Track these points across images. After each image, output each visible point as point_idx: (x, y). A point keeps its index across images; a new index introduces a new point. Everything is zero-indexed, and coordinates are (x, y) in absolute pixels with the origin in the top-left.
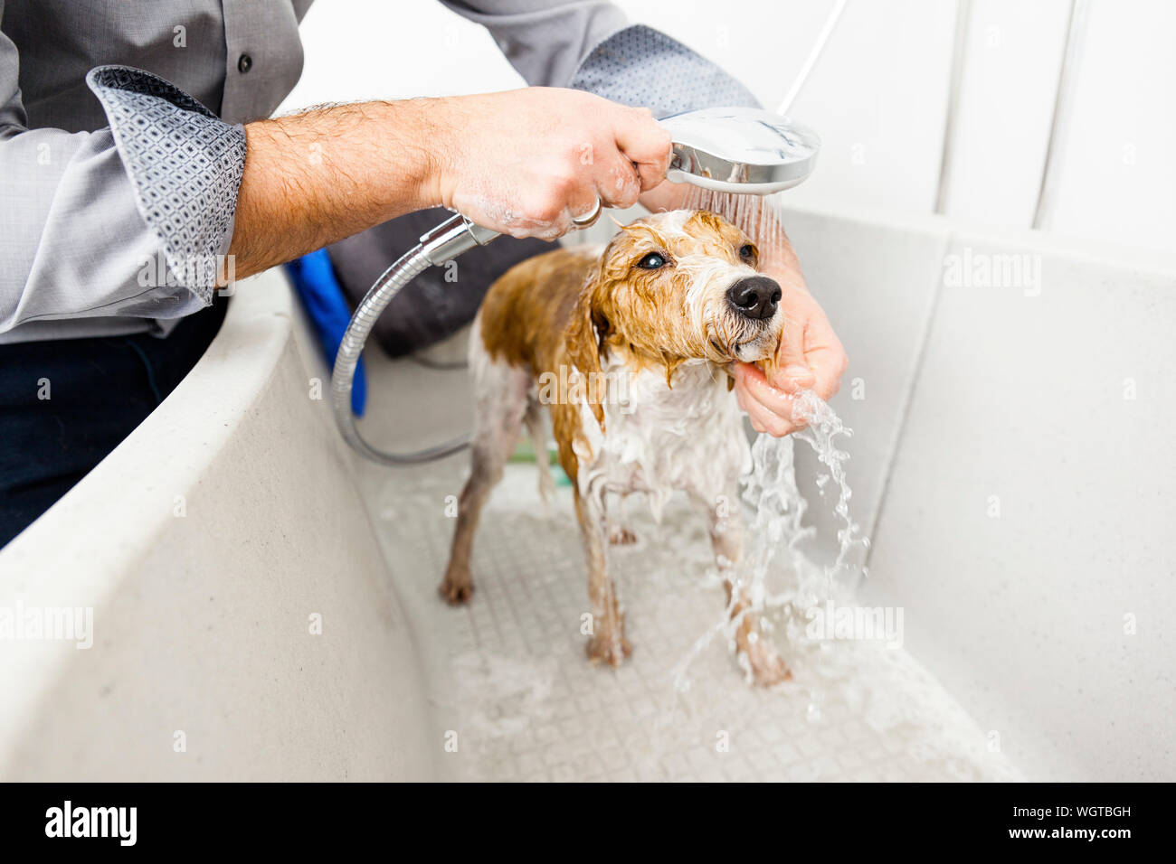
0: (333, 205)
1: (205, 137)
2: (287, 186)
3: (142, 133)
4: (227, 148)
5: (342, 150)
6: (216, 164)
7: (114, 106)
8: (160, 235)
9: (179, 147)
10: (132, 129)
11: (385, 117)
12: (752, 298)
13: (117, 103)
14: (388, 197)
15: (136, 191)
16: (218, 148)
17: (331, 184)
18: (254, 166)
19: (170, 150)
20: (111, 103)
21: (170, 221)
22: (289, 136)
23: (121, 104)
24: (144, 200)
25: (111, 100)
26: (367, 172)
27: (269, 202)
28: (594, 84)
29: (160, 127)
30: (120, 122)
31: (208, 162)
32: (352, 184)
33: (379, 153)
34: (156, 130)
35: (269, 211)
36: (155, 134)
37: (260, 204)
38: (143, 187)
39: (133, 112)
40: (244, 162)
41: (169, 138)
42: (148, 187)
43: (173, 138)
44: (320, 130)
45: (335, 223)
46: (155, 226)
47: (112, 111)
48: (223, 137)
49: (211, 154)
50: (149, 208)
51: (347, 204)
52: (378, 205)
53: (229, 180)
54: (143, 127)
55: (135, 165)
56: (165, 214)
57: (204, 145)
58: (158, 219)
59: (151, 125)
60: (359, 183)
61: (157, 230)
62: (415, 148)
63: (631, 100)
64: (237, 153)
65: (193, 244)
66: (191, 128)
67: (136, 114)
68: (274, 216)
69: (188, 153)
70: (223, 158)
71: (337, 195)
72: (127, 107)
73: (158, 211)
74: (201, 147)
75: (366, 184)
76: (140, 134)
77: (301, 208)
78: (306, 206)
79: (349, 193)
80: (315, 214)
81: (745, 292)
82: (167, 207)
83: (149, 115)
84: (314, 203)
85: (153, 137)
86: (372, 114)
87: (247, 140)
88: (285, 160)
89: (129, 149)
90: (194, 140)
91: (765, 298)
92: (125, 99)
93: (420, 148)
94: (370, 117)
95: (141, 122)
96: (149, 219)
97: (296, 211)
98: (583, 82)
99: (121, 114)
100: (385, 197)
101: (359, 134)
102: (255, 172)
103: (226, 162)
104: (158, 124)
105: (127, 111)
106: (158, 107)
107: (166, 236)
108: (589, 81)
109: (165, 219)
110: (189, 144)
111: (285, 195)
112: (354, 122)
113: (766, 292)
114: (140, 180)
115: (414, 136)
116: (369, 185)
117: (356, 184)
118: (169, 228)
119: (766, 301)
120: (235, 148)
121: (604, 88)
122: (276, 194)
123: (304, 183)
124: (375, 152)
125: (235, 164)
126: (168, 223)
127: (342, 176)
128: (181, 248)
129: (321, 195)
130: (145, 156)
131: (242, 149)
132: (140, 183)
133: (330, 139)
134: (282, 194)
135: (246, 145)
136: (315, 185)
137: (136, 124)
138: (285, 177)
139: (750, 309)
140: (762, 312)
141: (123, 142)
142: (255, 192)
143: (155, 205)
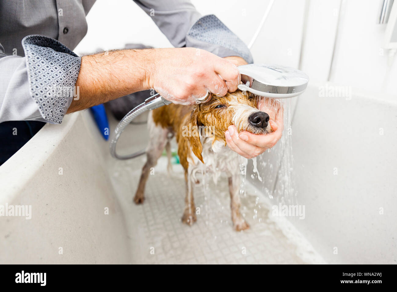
0: (111, 88)
1: (63, 63)
2: (94, 81)
3: (38, 62)
4: (72, 67)
5: (115, 68)
6: (66, 73)
7: (28, 52)
8: (37, 102)
9: (52, 68)
10: (34, 61)
11: (133, 56)
12: (258, 120)
13: (30, 51)
14: (131, 86)
15: (30, 86)
16: (67, 67)
17: (110, 81)
18: (83, 73)
19: (48, 69)
20: (28, 51)
21: (42, 97)
22: (96, 62)
23: (31, 51)
24: (32, 89)
25: (28, 50)
26: (123, 77)
27: (87, 86)
28: (196, 35)
29: (45, 60)
30: (29, 58)
31: (62, 73)
32: (118, 81)
33: (128, 70)
34: (44, 61)
35: (87, 89)
36: (43, 62)
37: (84, 87)
38: (33, 84)
39: (35, 54)
40: (79, 71)
41: (48, 64)
42: (35, 84)
43: (50, 64)
44: (108, 60)
45: (111, 94)
46: (36, 99)
47: (27, 54)
48: (71, 63)
49: (64, 70)
50: (34, 92)
51: (116, 88)
52: (127, 88)
53: (71, 79)
54: (38, 60)
55: (32, 75)
56: (40, 94)
57: (62, 66)
58: (37, 96)
59: (42, 59)
60: (120, 81)
61: (36, 101)
62: (141, 68)
63: (209, 41)
64: (76, 69)
65: (52, 104)
66: (58, 60)
67: (37, 55)
68: (89, 91)
69: (55, 69)
70: (69, 71)
71: (112, 84)
72: (33, 53)
73: (38, 93)
74: (61, 67)
75: (123, 81)
76: (37, 63)
77: (99, 88)
78: (101, 88)
79: (117, 84)
80: (104, 91)
81: (256, 118)
82: (42, 92)
83: (42, 55)
84: (104, 87)
85: (42, 64)
86: (128, 55)
87: (81, 63)
88: (94, 71)
89: (31, 69)
90: (58, 65)
91: (263, 120)
92: (34, 49)
93: (143, 69)
94: (127, 56)
95: (38, 58)
96: (33, 97)
97: (97, 90)
98: (192, 33)
99: (30, 55)
100: (130, 86)
101: (122, 62)
102: (82, 75)
103: (70, 72)
104: (45, 59)
105: (33, 54)
106: (47, 52)
107: (40, 103)
108: (194, 34)
109: (40, 96)
110: (55, 66)
111: (93, 84)
112: (121, 58)
113: (264, 117)
114: (33, 81)
115: (142, 64)
116: (124, 81)
117: (119, 81)
118: (41, 100)
119: (264, 121)
120: (75, 67)
121: (199, 37)
122: (89, 84)
123: (100, 80)
124: (127, 70)
125: (74, 73)
126: (41, 98)
127: (114, 78)
128: (46, 107)
129: (106, 84)
130: (37, 71)
131: (78, 67)
132: (32, 83)
133: (111, 64)
134: (92, 83)
135: (80, 65)
136: (104, 80)
137: (36, 59)
138: (94, 77)
139: (258, 124)
140: (262, 125)
141: (29, 66)
142: (82, 83)
143: (37, 91)
